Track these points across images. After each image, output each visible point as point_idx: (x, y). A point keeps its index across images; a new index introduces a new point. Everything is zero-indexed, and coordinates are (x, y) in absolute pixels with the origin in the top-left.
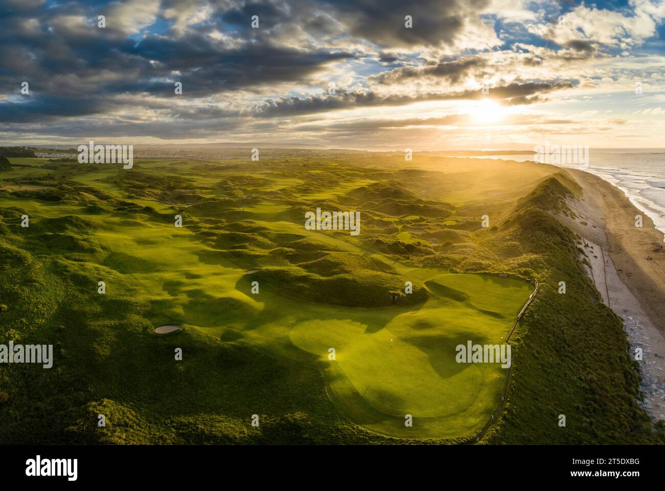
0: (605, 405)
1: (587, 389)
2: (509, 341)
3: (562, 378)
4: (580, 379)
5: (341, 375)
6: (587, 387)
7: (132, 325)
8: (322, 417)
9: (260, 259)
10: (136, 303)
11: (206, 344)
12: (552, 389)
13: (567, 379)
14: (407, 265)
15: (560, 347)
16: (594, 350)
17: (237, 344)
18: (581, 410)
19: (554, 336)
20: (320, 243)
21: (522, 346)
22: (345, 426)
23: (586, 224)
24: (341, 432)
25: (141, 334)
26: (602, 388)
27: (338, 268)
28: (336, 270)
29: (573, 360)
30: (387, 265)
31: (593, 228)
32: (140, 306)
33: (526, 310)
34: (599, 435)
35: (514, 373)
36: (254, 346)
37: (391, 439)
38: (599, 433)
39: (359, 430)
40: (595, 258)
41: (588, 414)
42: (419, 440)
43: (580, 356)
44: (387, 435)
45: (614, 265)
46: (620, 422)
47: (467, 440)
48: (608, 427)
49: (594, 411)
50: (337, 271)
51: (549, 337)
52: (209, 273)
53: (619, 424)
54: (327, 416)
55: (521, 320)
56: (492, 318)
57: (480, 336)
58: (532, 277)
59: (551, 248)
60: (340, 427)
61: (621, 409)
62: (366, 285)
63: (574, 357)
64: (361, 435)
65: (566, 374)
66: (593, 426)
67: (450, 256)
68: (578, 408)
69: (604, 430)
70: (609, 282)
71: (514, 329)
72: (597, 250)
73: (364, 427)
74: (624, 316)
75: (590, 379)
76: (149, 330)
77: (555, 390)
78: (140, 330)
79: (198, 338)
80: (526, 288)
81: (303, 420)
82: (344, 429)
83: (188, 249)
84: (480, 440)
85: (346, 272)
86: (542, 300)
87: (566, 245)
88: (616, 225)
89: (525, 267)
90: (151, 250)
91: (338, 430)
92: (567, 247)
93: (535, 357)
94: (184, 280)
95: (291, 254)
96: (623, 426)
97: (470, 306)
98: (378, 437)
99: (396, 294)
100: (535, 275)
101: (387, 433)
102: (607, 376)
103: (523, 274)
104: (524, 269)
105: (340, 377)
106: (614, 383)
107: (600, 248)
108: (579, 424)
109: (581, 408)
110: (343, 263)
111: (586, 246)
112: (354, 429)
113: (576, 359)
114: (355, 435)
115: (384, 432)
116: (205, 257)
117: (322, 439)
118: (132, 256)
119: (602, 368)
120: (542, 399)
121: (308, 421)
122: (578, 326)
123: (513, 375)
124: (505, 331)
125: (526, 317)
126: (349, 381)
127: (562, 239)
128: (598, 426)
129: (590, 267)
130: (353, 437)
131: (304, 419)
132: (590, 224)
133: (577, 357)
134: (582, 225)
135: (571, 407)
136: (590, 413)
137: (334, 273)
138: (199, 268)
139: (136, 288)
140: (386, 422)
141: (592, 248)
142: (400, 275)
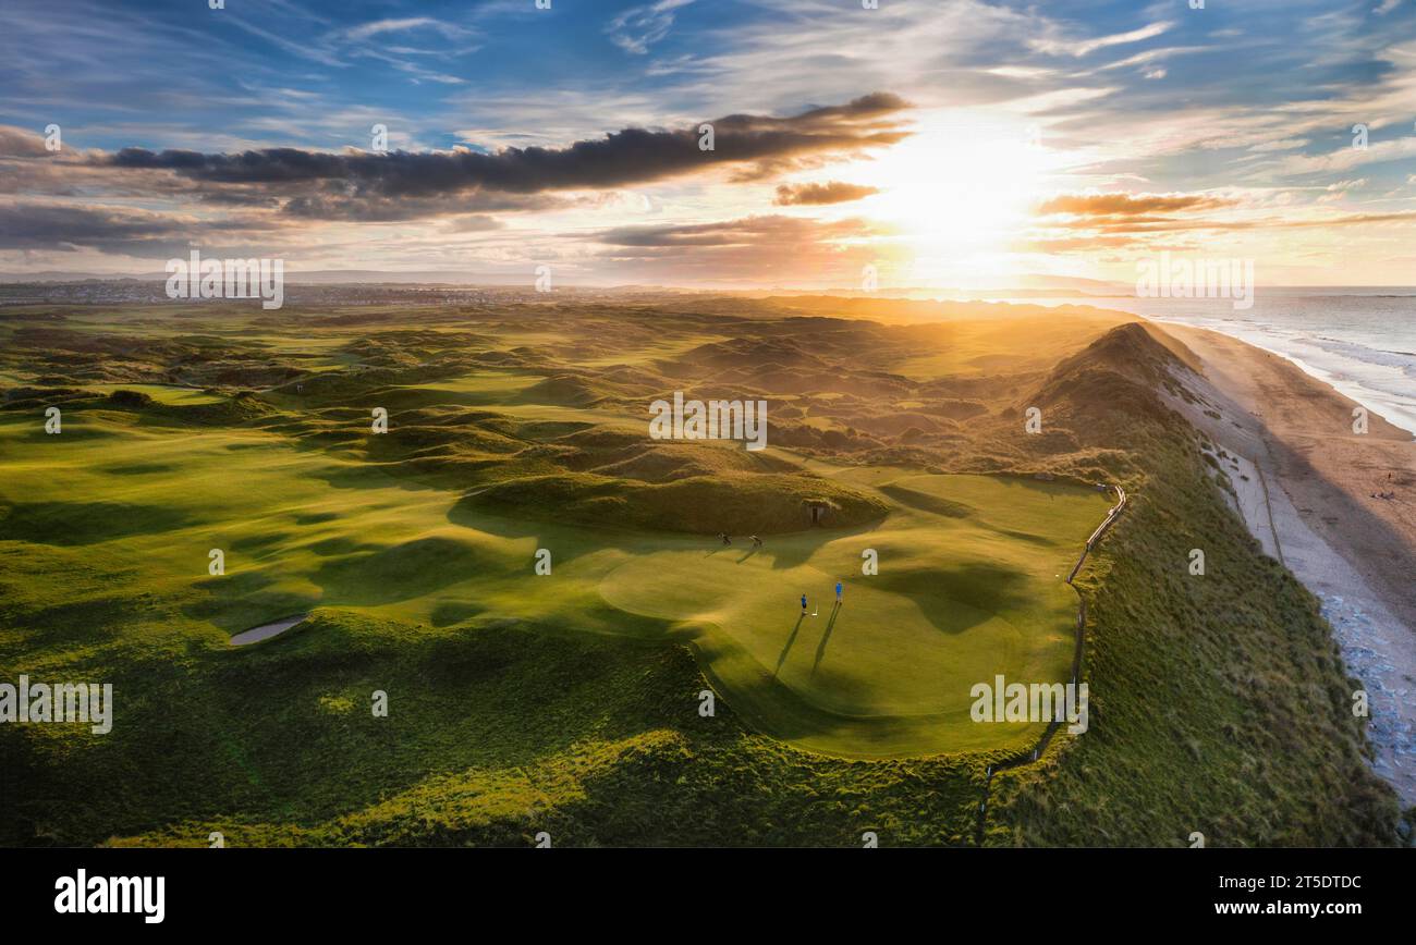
0: (1289, 737)
1: (1245, 700)
2: (1074, 582)
3: (1190, 668)
4: (1229, 676)
5: (731, 647)
6: (1246, 694)
7: (147, 646)
8: (708, 734)
9: (492, 469)
10: (147, 596)
11: (392, 640)
12: (1171, 685)
13: (1200, 672)
14: (836, 464)
15: (1182, 611)
16: (1259, 633)
17: (473, 626)
18: (1237, 739)
19: (1167, 588)
20: (632, 432)
21: (1102, 593)
22: (760, 748)
23: (1217, 417)
24: (753, 761)
25: (187, 658)
26: (1281, 706)
27: (687, 467)
28: (680, 470)
29: (1211, 639)
30: (789, 464)
31: (1235, 428)
32: (163, 600)
33: (1103, 532)
34: (1277, 793)
35: (1092, 636)
36: (519, 622)
37: (860, 763)
38: (1279, 790)
39: (789, 752)
40: (1243, 482)
41: (1254, 749)
42: (918, 759)
43: (1227, 636)
44: (849, 757)
45: (1292, 500)
46: (1323, 778)
47: (1015, 754)
48: (1299, 783)
49: (1264, 745)
50: (682, 473)
51: (1157, 588)
52: (363, 507)
53: (1322, 784)
54: (719, 732)
55: (1095, 548)
56: (1031, 545)
57: (1009, 570)
58: (1108, 484)
59: (1144, 442)
60: (750, 750)
61: (1327, 755)
62: (754, 491)
63: (1215, 636)
64: (797, 762)
65: (1198, 661)
66: (1265, 774)
67: (923, 448)
68: (1228, 731)
69: (1290, 788)
70: (1278, 528)
71: (1080, 563)
72: (1246, 467)
73: (799, 746)
74: (1320, 593)
75: (1253, 682)
76: (209, 644)
77: (1177, 686)
78: (183, 649)
79: (366, 630)
80: (1097, 499)
81: (668, 747)
82: (759, 753)
83: (282, 469)
84: (1039, 757)
85: (704, 473)
86: (1135, 522)
87: (1178, 442)
88: (1290, 428)
89: (1092, 466)
90: (159, 485)
91: (748, 758)
92: (1179, 445)
93: (1132, 617)
94: (293, 528)
95: (567, 454)
96: (1331, 789)
97: (980, 525)
98: (832, 762)
99: (820, 504)
100: (1114, 479)
101: (849, 753)
102: (1292, 685)
103: (1088, 477)
104: (1090, 469)
105: (731, 650)
106: (1307, 702)
107: (1253, 465)
108: (1233, 765)
109: (1235, 732)
110: (694, 459)
111: (1222, 455)
112: (780, 751)
113: (1218, 640)
114: (784, 763)
115: (843, 752)
116: (341, 479)
117: (717, 783)
118: (99, 503)
119: (1277, 667)
120: (1152, 699)
121: (679, 747)
122: (1219, 582)
123: (1090, 639)
124: (1063, 566)
125: (1106, 544)
126: (752, 657)
127: (1167, 429)
128: (1274, 775)
129: (1234, 494)
130: (781, 767)
131: (670, 744)
132: (1226, 419)
133: (1219, 636)
134: (1207, 417)
135: (1212, 726)
136: (1257, 746)
137: (676, 477)
138: (324, 503)
139: (136, 567)
140: (843, 732)
141: (1235, 460)
142: (820, 478)
